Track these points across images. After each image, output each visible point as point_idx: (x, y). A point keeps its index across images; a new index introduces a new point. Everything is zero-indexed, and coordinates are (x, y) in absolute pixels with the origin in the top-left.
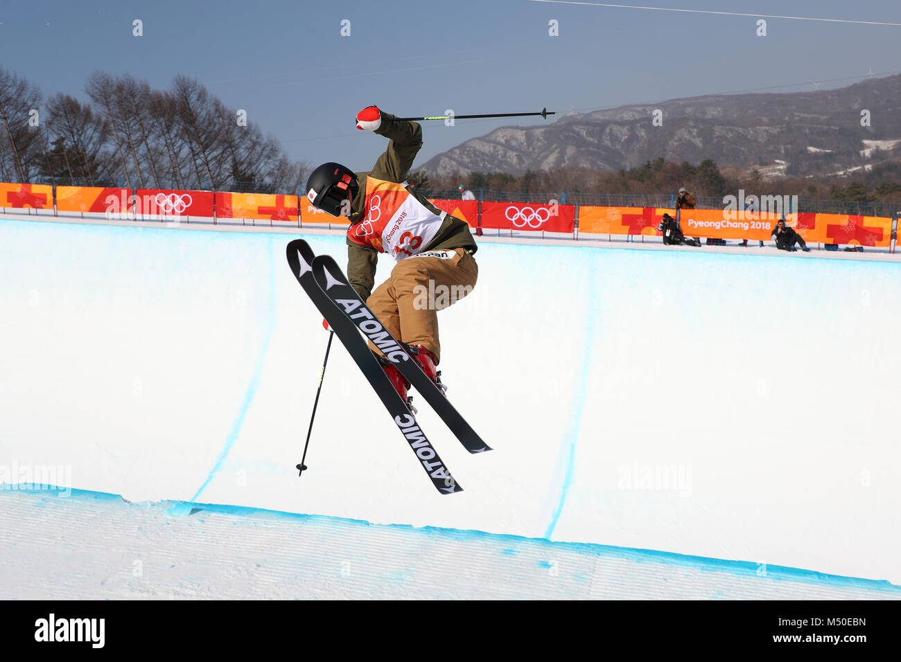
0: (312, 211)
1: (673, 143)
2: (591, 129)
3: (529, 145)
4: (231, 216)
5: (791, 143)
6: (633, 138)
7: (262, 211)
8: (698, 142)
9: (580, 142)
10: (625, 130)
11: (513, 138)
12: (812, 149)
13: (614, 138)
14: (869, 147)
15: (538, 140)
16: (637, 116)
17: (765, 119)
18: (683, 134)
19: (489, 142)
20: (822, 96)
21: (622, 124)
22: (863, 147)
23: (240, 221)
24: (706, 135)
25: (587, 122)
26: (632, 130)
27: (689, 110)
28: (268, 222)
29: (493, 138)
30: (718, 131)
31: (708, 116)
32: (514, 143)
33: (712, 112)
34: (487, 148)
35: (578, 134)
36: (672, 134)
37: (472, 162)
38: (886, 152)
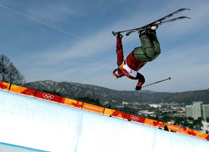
0: (86, 107)
1: (86, 93)
2: (69, 86)
3: (54, 86)
4: (64, 103)
5: (110, 99)
6: (78, 90)
7: (73, 104)
8: (91, 94)
9: (66, 88)
10: (77, 88)
11: (50, 83)
12: (113, 101)
13: (74, 89)
14: (123, 103)
15: (56, 85)
16: (80, 86)
17: (105, 93)
18: (89, 92)
19: (44, 83)
20: (116, 91)
21: (76, 86)
22: (122, 103)
23: (66, 105)
24: (93, 93)
25: (69, 84)
26: (78, 88)
27: (91, 87)
28: (73, 107)
29: (45, 82)
30: (96, 93)
31: (94, 90)
32: (50, 84)
33: (96, 89)
34: (43, 84)
35: (66, 86)
36: (86, 91)
37: (38, 86)
38: (126, 105)
